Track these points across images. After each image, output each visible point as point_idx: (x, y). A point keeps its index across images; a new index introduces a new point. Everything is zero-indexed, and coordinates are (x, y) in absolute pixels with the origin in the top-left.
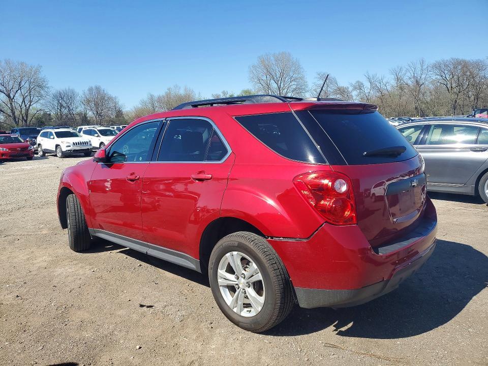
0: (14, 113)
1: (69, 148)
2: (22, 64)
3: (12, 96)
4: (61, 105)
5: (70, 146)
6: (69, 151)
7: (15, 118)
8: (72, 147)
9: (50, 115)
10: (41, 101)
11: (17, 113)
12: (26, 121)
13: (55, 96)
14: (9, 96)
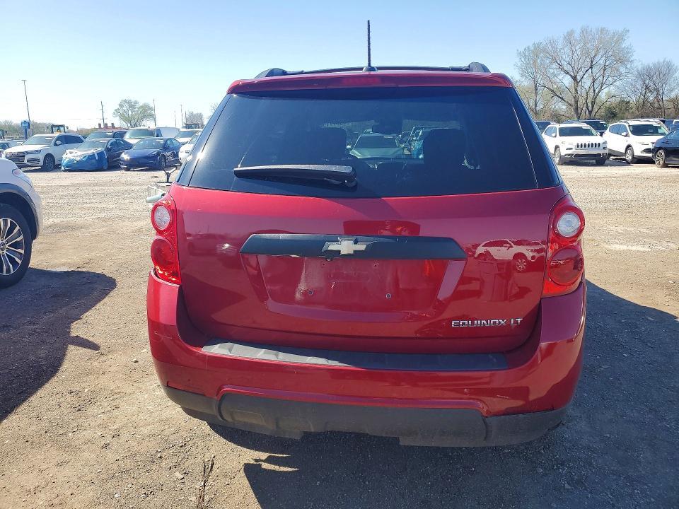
0: (576, 102)
1: (570, 152)
2: (602, 30)
3: (579, 78)
4: (647, 88)
5: (571, 149)
6: (569, 155)
7: (576, 109)
8: (574, 150)
9: (629, 102)
10: (617, 83)
11: (581, 101)
12: (590, 112)
13: (640, 75)
14: (574, 78)
